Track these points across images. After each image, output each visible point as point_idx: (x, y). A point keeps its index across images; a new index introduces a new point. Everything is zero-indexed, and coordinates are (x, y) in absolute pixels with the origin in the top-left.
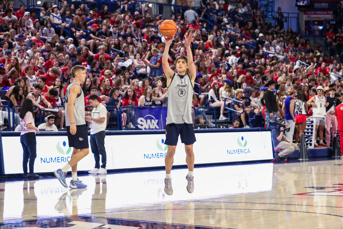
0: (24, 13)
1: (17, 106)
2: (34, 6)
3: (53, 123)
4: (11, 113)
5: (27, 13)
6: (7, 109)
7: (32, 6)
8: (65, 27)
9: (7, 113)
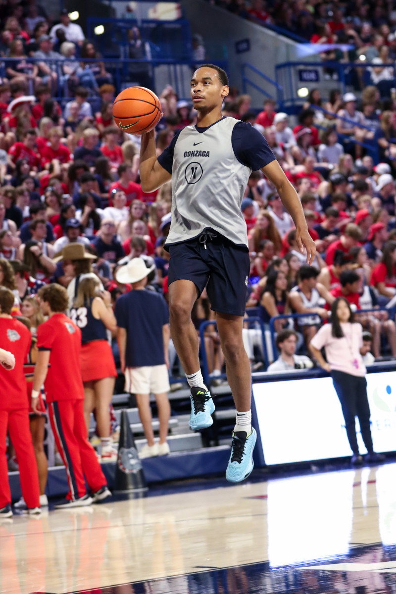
0: (273, 117)
1: (278, 318)
2: (293, 100)
3: (367, 351)
4: (268, 334)
5: (280, 116)
6: (258, 325)
7: (288, 100)
8: (365, 140)
9: (259, 332)
